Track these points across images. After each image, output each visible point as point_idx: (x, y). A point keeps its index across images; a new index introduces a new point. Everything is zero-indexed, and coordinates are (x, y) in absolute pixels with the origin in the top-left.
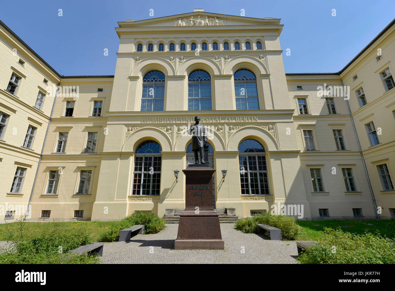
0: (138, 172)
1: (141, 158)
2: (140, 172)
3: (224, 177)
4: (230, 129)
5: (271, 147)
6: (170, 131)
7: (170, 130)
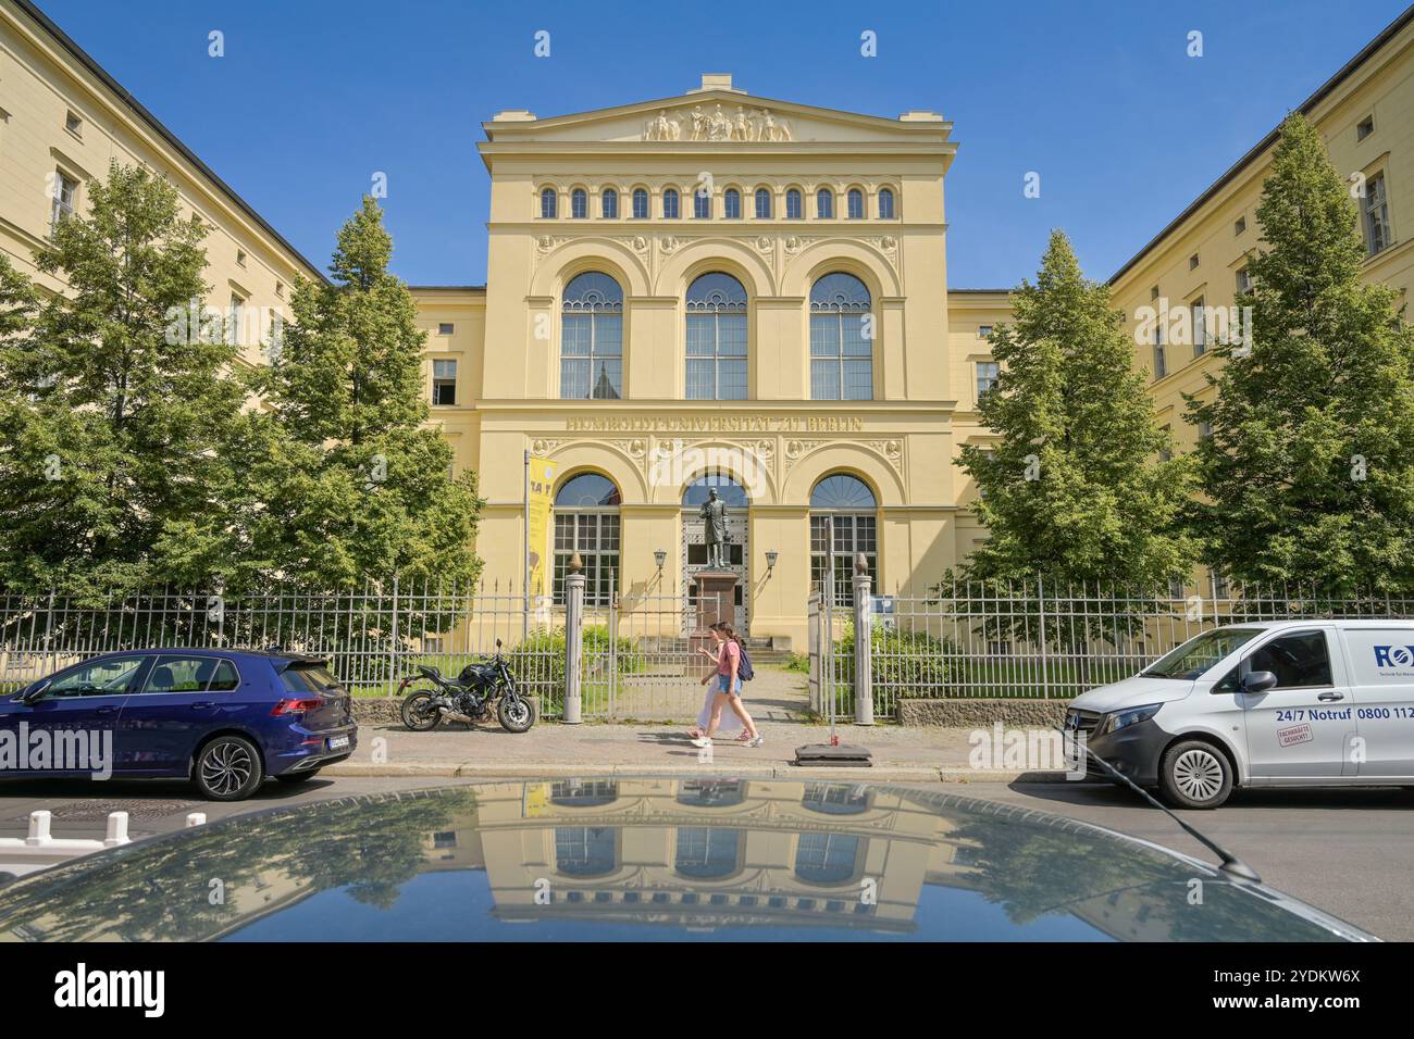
0: (565, 552)
1: (570, 518)
2: (569, 552)
3: (770, 568)
4: (791, 450)
5: (889, 497)
6: (640, 451)
7: (642, 447)
